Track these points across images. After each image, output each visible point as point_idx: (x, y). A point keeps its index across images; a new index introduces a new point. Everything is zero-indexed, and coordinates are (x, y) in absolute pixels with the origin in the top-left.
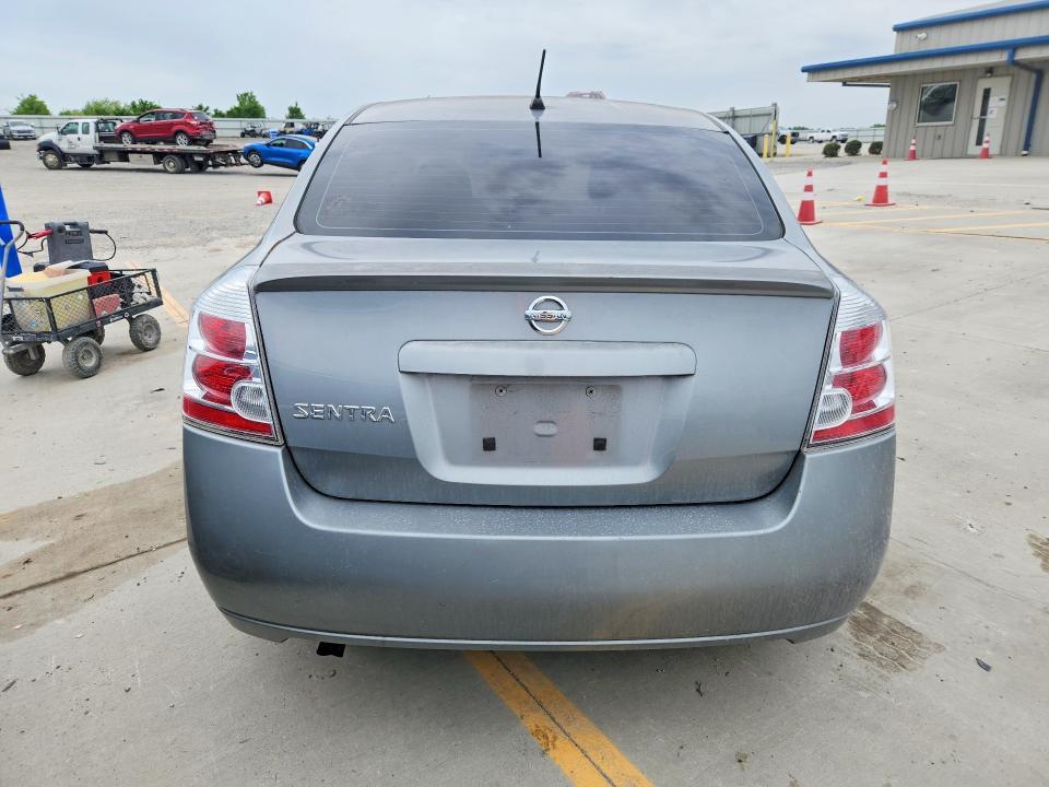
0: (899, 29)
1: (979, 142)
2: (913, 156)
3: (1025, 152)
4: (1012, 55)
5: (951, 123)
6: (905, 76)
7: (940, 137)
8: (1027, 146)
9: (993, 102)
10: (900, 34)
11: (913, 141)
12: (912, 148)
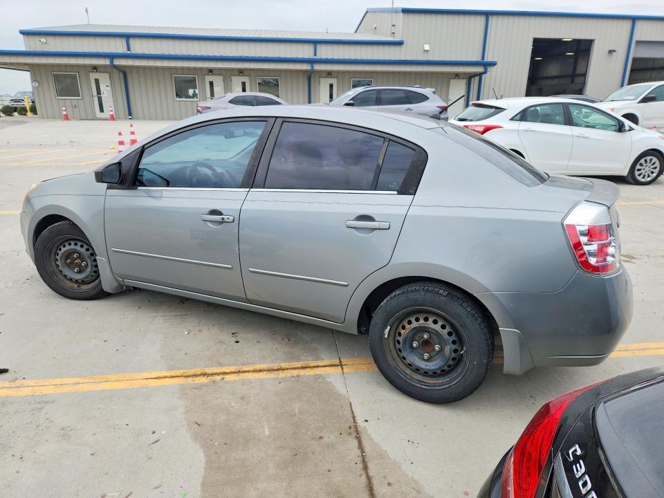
0: (25, 33)
1: (102, 110)
2: (66, 118)
3: (130, 117)
4: (112, 62)
5: (81, 98)
6: (39, 65)
7: (75, 107)
8: (130, 114)
9: (102, 87)
10: (26, 37)
11: (64, 108)
12: (65, 113)
